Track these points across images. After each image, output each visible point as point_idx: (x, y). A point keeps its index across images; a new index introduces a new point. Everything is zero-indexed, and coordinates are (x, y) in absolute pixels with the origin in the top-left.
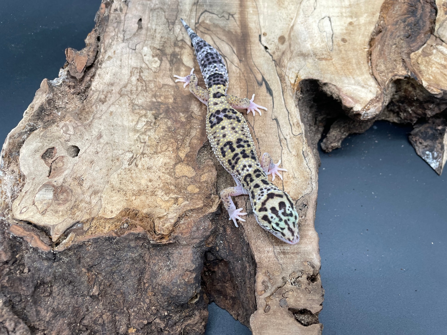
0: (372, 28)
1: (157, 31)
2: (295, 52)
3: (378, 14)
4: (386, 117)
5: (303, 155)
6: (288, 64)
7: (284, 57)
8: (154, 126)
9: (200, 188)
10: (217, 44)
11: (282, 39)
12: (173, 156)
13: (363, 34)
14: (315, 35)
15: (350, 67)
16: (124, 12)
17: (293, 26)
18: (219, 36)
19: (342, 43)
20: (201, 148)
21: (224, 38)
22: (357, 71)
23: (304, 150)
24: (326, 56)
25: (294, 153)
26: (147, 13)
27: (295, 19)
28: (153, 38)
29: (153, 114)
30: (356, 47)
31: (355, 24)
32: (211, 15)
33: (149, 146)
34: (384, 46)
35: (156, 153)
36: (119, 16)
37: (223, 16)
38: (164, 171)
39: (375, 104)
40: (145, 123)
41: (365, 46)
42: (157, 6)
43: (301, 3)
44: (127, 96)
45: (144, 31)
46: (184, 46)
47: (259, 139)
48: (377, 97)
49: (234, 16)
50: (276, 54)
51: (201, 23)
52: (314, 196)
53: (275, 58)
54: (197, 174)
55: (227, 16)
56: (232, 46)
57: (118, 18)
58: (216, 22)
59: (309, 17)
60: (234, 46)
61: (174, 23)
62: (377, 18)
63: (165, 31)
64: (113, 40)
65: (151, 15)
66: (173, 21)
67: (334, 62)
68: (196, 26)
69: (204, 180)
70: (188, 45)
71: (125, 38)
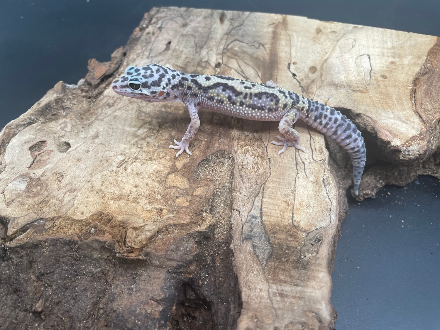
0: (417, 69)
1: (184, 53)
2: (325, 82)
3: (425, 58)
5: (322, 183)
6: (317, 92)
7: (313, 85)
8: (156, 134)
9: (190, 202)
10: (242, 67)
11: (313, 69)
12: (169, 164)
13: (407, 74)
14: (351, 69)
15: (390, 102)
16: (156, 35)
17: (327, 59)
18: (245, 61)
19: (381, 78)
20: (202, 161)
21: (251, 63)
22: (398, 106)
23: (325, 178)
24: (361, 89)
25: (312, 178)
26: (178, 37)
27: (330, 54)
28: (178, 57)
29: (158, 123)
30: (397, 83)
31: (398, 63)
32: (241, 43)
33: (144, 152)
34: (431, 87)
35: (151, 159)
36: (150, 38)
37: (254, 45)
38: (153, 178)
39: (418, 141)
40: (147, 130)
41: (408, 83)
42: (189, 33)
43: (338, 41)
44: (136, 104)
45: (170, 52)
46: (207, 66)
47: (272, 159)
48: (421, 135)
49: (265, 46)
50: (305, 81)
51: (229, 49)
52: (332, 231)
53: (303, 84)
54: (191, 186)
55: (257, 45)
56: (257, 70)
57: (148, 40)
58: (245, 49)
59: (345, 53)
60: (259, 70)
61: (201, 48)
62: (424, 61)
63: (192, 53)
64: (138, 57)
65: (181, 40)
66: (201, 46)
67: (370, 95)
68: (224, 51)
69: (198, 194)
70: (211, 66)
71: (151, 56)
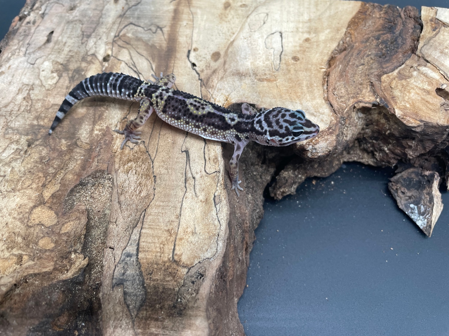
0: (334, 46)
1: (67, 44)
2: (229, 71)
3: (344, 30)
4: (359, 158)
5: (213, 202)
6: (218, 84)
7: (214, 77)
8: (24, 155)
9: (56, 242)
10: (134, 59)
11: (216, 56)
12: (34, 195)
13: (322, 53)
14: (260, 51)
15: (299, 90)
16: (36, 24)
17: (234, 41)
18: (139, 51)
19: (293, 61)
20: (76, 187)
21: (145, 53)
22: (308, 95)
23: (216, 194)
24: (268, 76)
25: (201, 197)
26: (62, 25)
27: (238, 34)
28: (59, 51)
29: (27, 141)
30: (310, 66)
31: (312, 40)
32: (136, 28)
33: (7, 181)
34: (347, 66)
35: (14, 190)
36: (30, 29)
37: (150, 29)
38: (15, 215)
39: (326, 137)
40: (14, 151)
41: (322, 65)
42: (76, 18)
43: (248, 17)
44: (4, 118)
45: (51, 45)
46: (93, 61)
47: (157, 177)
48: (329, 128)
49: (163, 29)
50: (205, 72)
51: (121, 36)
52: (216, 263)
53: (203, 76)
54: (58, 222)
55: (154, 29)
56: (151, 62)
57: (27, 31)
58: (140, 35)
59: (255, 31)
60: (154, 61)
61: (89, 36)
62: (343, 35)
63: (77, 45)
64: (13, 55)
65: (66, 27)
66: (89, 34)
67: (278, 84)
68: (115, 39)
69: (66, 231)
70: (98, 60)
71: (28, 52)
